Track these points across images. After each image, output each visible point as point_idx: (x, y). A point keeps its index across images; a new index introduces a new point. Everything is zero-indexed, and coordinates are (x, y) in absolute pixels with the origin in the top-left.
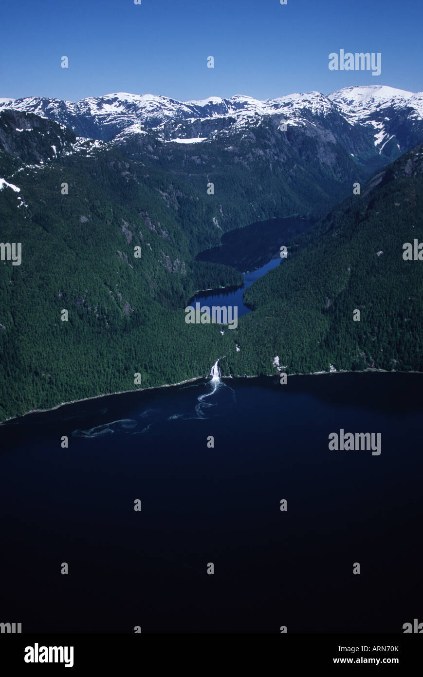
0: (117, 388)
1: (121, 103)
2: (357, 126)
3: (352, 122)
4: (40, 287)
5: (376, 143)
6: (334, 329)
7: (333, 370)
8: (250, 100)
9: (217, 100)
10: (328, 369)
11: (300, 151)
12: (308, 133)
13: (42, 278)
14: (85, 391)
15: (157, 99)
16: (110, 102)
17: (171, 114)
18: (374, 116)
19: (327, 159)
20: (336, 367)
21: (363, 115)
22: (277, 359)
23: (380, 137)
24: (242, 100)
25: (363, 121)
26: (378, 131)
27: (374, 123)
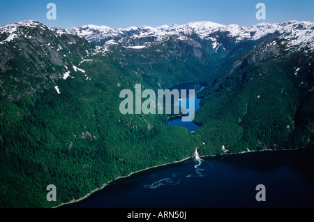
0: (155, 164)
1: (90, 30)
2: (204, 39)
3: (202, 37)
4: (110, 117)
5: (214, 47)
6: (245, 132)
7: (249, 151)
8: (150, 28)
9: (135, 28)
10: (247, 150)
11: (186, 51)
12: (189, 43)
13: (110, 113)
14: (141, 167)
15: (108, 28)
16: (85, 29)
17: (116, 35)
18: (211, 35)
19: (198, 55)
20: (250, 149)
21: (206, 34)
22: (223, 147)
23: (215, 45)
24: (146, 28)
25: (207, 37)
26: (213, 42)
27: (211, 38)
